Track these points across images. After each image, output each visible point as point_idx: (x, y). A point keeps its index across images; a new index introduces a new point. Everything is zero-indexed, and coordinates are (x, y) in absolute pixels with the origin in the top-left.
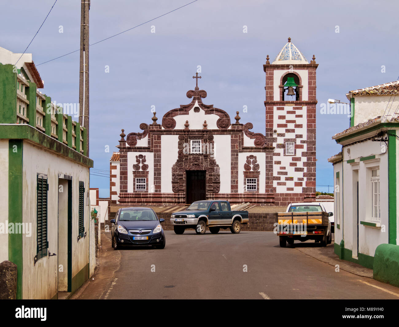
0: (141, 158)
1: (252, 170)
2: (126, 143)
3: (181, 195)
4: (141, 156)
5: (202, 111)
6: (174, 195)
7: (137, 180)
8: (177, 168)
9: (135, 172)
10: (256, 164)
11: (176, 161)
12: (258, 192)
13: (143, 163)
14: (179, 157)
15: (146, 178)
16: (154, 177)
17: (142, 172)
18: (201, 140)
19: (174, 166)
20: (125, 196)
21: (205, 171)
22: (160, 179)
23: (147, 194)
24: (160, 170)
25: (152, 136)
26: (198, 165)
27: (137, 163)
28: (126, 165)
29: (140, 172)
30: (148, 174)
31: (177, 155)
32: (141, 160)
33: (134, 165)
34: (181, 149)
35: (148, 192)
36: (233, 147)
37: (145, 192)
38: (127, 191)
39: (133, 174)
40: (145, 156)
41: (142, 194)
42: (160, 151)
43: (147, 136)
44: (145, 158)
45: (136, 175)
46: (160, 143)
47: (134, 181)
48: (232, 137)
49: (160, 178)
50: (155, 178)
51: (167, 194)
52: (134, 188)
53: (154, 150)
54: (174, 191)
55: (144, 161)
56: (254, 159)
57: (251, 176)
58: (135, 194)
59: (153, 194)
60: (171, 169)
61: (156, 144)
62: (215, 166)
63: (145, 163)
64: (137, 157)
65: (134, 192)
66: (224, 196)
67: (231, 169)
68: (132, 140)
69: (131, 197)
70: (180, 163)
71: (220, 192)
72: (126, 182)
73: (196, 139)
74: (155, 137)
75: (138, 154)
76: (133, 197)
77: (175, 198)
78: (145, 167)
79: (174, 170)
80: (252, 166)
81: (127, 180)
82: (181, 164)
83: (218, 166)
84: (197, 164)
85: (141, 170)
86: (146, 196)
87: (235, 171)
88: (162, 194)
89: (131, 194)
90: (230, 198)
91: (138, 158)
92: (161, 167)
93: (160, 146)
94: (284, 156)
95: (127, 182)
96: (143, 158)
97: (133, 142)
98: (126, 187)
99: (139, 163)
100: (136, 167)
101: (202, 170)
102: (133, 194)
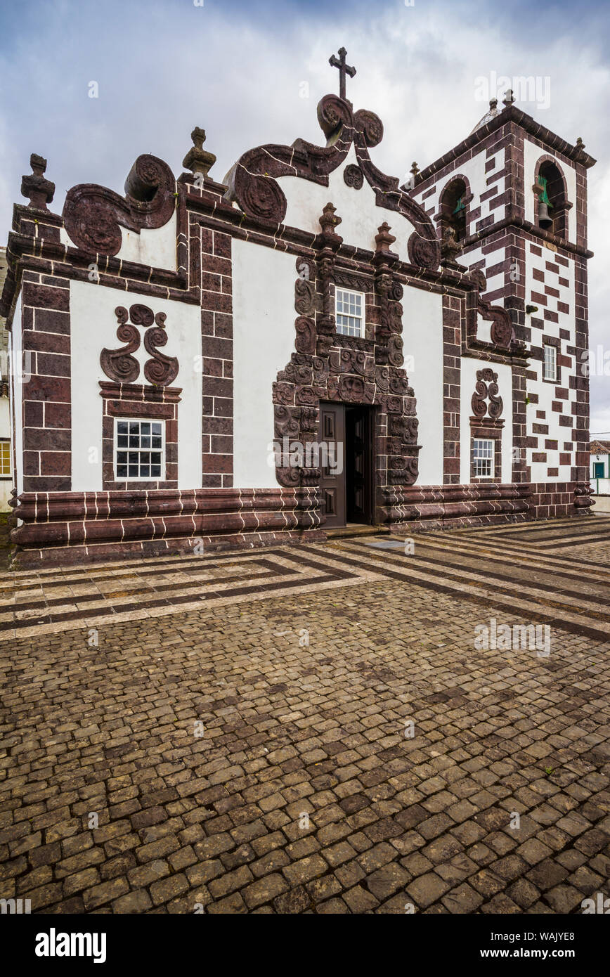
0: (144, 325)
1: (487, 415)
2: (63, 232)
3: (312, 495)
4: (141, 314)
5: (367, 192)
6: (285, 495)
7: (122, 428)
8: (292, 386)
9: (117, 387)
10: (496, 396)
11: (289, 360)
12: (499, 481)
13: (150, 349)
14: (298, 343)
15: (163, 423)
16: (204, 418)
17: (148, 389)
18: (363, 296)
19: (280, 376)
20: (60, 507)
21: (378, 407)
22: (228, 426)
23: (175, 497)
24: (228, 387)
25: (194, 231)
26: (358, 384)
27: (125, 345)
28: (65, 345)
29: (138, 389)
30: (178, 401)
31: (293, 335)
32: (142, 330)
33: (105, 353)
34: (306, 315)
35: (175, 485)
36: (448, 335)
37: (162, 485)
38: (67, 484)
39: (102, 395)
40: (162, 317)
41: (150, 499)
42: (227, 305)
43: (172, 224)
44: (161, 326)
45: (116, 404)
46: (227, 269)
47: (107, 432)
48: (445, 302)
49: (231, 422)
50: (207, 425)
51: (258, 495)
52: (107, 469)
53: (205, 297)
54: (285, 481)
55: (157, 338)
56: (492, 382)
57: (486, 434)
58: (112, 500)
59: (199, 497)
60: (269, 393)
61: (213, 270)
62: (405, 394)
63: (163, 350)
64: (120, 312)
65: (106, 486)
66: (430, 496)
67: (445, 408)
68: (93, 223)
69: (91, 515)
70: (302, 369)
71: (420, 483)
72: (61, 437)
73: (352, 287)
74: (207, 238)
75: (128, 299)
76: (103, 514)
77: (288, 507)
78: (164, 368)
79: (279, 391)
80: (487, 401)
81: (69, 424)
82: (307, 372)
83: (411, 393)
84: (356, 378)
85: (142, 380)
86: (166, 502)
87: (453, 415)
88: (236, 496)
89: (91, 500)
90: (444, 501)
91: (129, 322)
92: (231, 375)
93: (228, 285)
94: (544, 381)
95: (68, 435)
96: (154, 325)
97: (102, 235)
98: (64, 463)
99: (135, 345)
100: (115, 361)
101: (368, 402)
102: (102, 500)
